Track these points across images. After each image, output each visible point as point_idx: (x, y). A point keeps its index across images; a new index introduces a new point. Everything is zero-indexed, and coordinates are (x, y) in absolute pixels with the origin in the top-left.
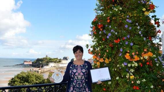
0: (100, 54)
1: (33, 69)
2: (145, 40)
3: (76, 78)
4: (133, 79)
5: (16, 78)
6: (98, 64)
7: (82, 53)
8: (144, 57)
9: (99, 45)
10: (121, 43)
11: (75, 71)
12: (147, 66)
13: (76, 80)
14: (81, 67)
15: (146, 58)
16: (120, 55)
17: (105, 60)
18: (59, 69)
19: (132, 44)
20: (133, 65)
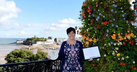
0: (89, 35)
1: (24, 47)
2: (127, 23)
3: (70, 56)
4: (119, 57)
5: (11, 54)
6: (87, 43)
7: (74, 34)
8: (127, 37)
9: (88, 27)
10: (108, 25)
11: (69, 49)
12: (129, 45)
13: (70, 57)
14: (74, 46)
15: (129, 39)
16: (107, 35)
17: (94, 40)
18: (45, 47)
19: (117, 26)
20: (118, 44)
